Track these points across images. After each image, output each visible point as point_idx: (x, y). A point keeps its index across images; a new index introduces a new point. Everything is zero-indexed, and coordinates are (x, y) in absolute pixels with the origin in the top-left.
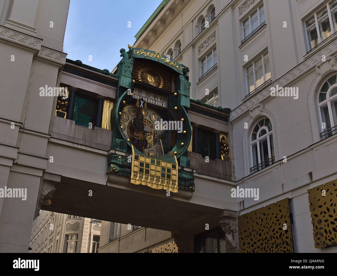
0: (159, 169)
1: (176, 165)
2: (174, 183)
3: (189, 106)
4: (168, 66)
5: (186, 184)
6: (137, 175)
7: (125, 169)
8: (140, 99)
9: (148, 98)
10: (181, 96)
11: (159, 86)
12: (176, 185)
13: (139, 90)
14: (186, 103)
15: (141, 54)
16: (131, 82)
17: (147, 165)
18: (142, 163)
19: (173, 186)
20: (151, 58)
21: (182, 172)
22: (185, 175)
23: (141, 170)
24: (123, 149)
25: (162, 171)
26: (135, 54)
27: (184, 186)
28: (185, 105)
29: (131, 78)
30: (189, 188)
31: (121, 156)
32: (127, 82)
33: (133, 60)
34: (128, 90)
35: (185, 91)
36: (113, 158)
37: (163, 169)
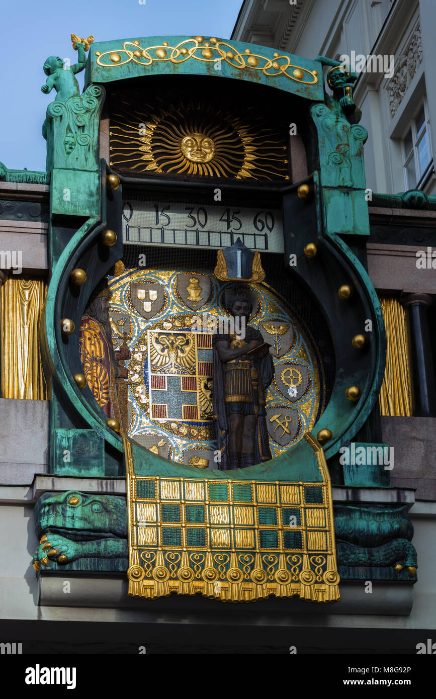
0: (245, 516)
1: (320, 489)
2: (318, 564)
3: (364, 228)
4: (255, 80)
5: (373, 556)
6: (152, 558)
7: (99, 544)
9: (200, 228)
10: (326, 193)
11: (237, 170)
12: (329, 569)
13: (156, 207)
14: (352, 219)
15: (129, 62)
16: (98, 189)
17: (194, 513)
18: (173, 508)
19: (316, 575)
20: (176, 65)
21: (351, 510)
22: (365, 522)
23: (168, 537)
24: (87, 465)
25: (260, 523)
26: (103, 67)
27: (365, 566)
28: (347, 230)
29: (97, 171)
30: (392, 571)
31: (78, 495)
32: (82, 190)
33: (97, 94)
34: (87, 222)
35: (342, 170)
36: (47, 509)
37: (267, 515)
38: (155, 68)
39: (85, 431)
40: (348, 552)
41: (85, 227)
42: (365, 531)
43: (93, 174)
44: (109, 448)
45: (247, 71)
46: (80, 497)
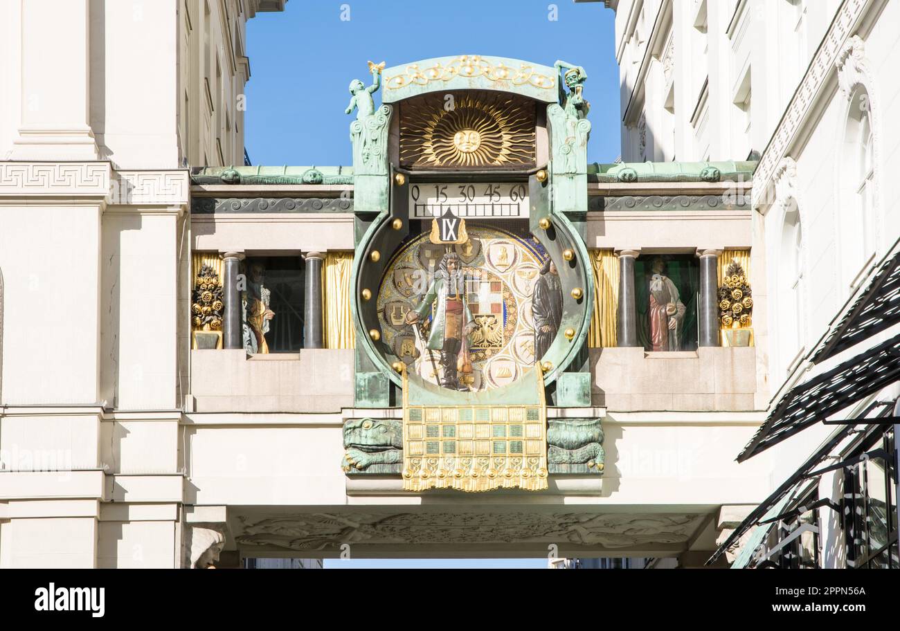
0: (485, 431)
1: (537, 409)
2: (533, 463)
3: (583, 206)
5: (573, 456)
6: (419, 463)
7: (383, 454)
8: (443, 214)
9: (469, 203)
10: (556, 178)
11: (496, 156)
12: (540, 467)
13: (437, 187)
14: (574, 199)
15: (410, 82)
16: (387, 188)
17: (448, 430)
18: (434, 427)
19: (531, 471)
20: (445, 82)
21: (558, 424)
22: (568, 433)
23: (430, 447)
24: (377, 398)
25: (494, 435)
26: (391, 89)
27: (567, 463)
28: (570, 208)
29: (386, 175)
30: (586, 467)
31: (370, 421)
32: (375, 192)
33: (386, 112)
34: (379, 216)
36: (349, 431)
37: (499, 429)
38: (430, 87)
39: (376, 373)
40: (555, 453)
41: (377, 220)
42: (568, 439)
43: (383, 177)
44: (393, 385)
45: (499, 81)
46: (372, 422)
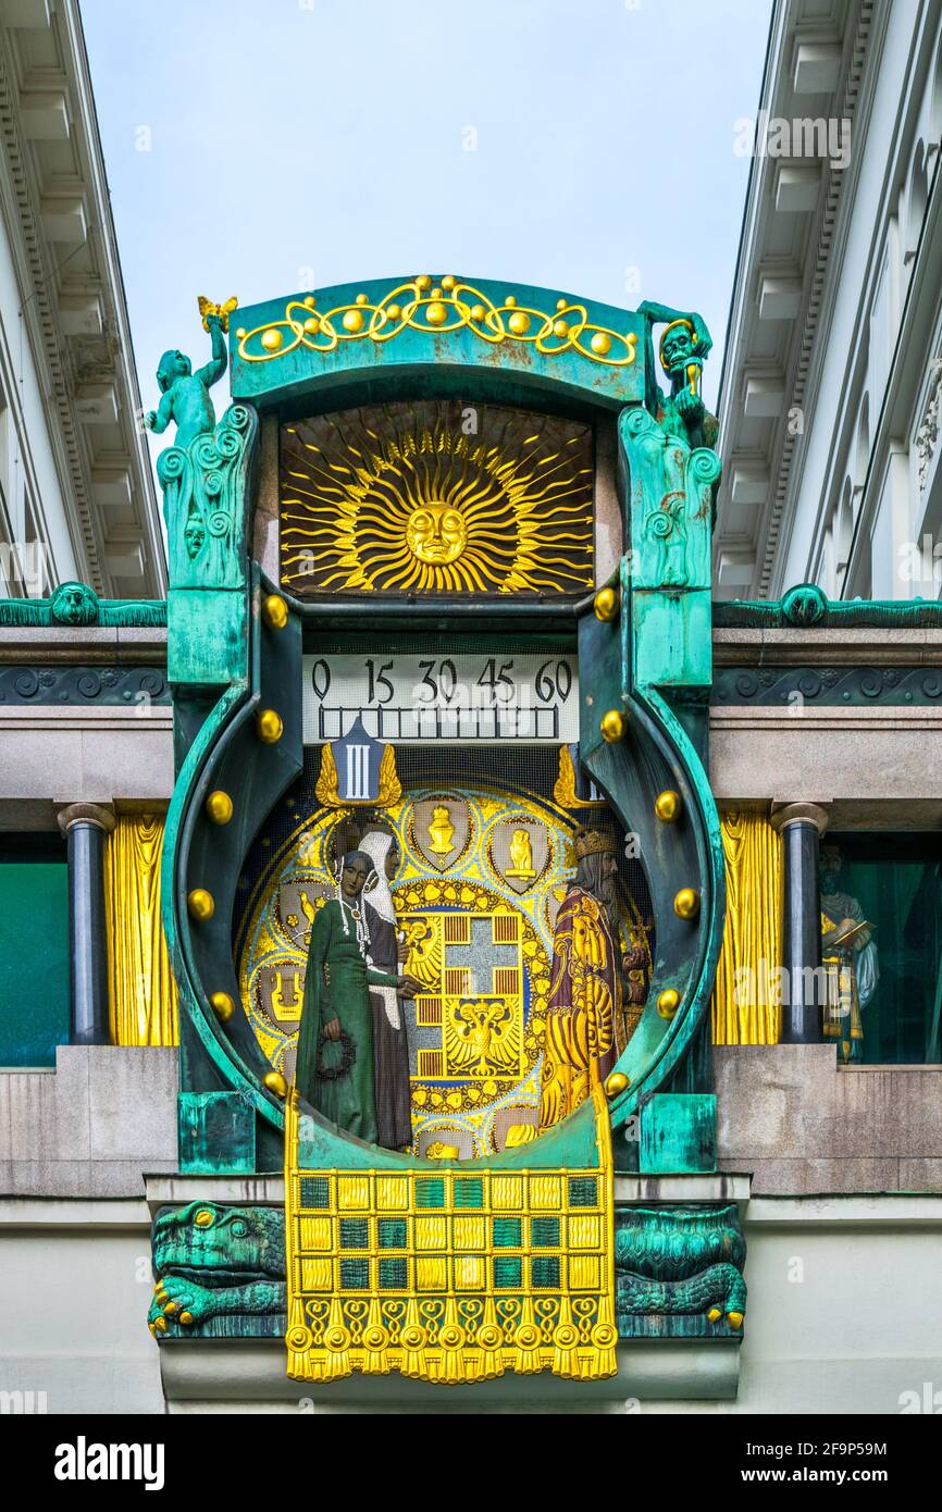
0: (475, 1233)
1: (594, 1180)
2: (584, 1313)
3: (702, 674)
4: (520, 367)
5: (673, 1295)
6: (324, 1311)
7: (242, 1293)
9: (444, 703)
10: (639, 601)
12: (601, 1319)
14: (682, 653)
15: (297, 346)
16: (243, 626)
17: (390, 1233)
18: (357, 1224)
19: (581, 1332)
20: (380, 346)
21: (643, 1217)
22: (664, 1237)
23: (349, 1275)
24: (229, 1157)
25: (495, 1245)
26: (251, 362)
27: (661, 1313)
28: (672, 676)
29: (241, 589)
30: (704, 1321)
31: (209, 1209)
32: (217, 631)
33: (240, 422)
34: (226, 695)
35: (671, 551)
36: (163, 1234)
37: (507, 1230)
38: (343, 357)
39: (224, 1095)
40: (633, 1290)
41: (222, 707)
42: (663, 1252)
43: (235, 594)
44: (262, 1122)
45: (507, 346)
46: (214, 1212)
